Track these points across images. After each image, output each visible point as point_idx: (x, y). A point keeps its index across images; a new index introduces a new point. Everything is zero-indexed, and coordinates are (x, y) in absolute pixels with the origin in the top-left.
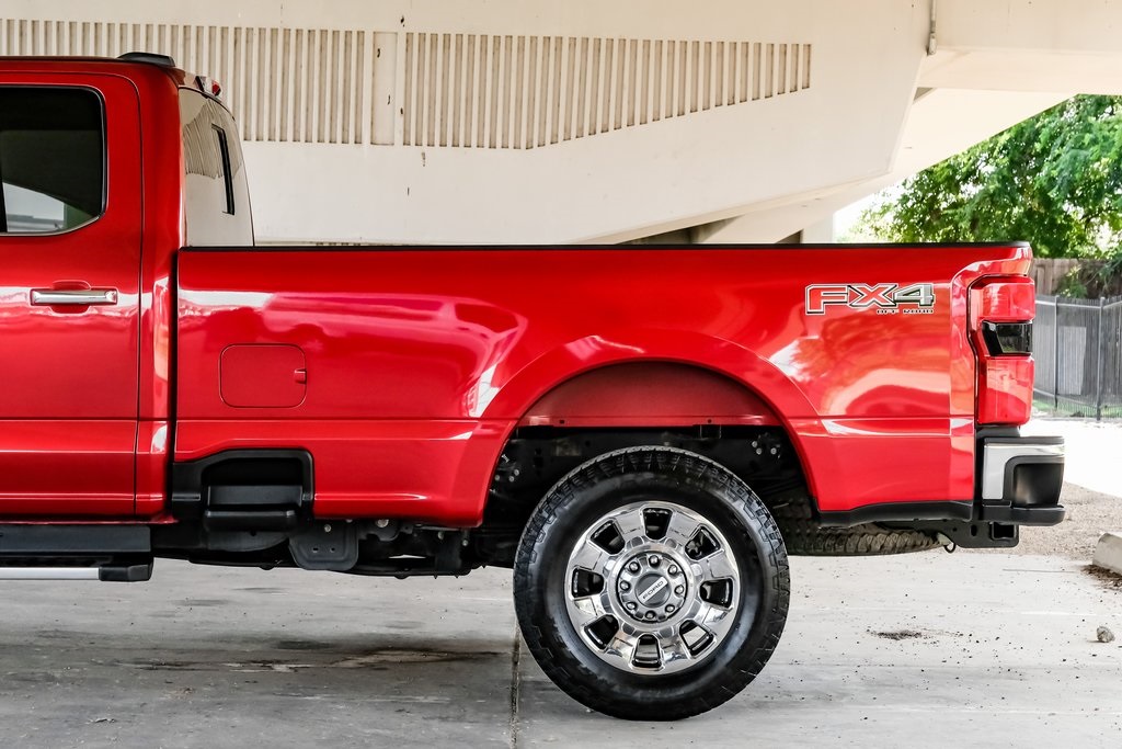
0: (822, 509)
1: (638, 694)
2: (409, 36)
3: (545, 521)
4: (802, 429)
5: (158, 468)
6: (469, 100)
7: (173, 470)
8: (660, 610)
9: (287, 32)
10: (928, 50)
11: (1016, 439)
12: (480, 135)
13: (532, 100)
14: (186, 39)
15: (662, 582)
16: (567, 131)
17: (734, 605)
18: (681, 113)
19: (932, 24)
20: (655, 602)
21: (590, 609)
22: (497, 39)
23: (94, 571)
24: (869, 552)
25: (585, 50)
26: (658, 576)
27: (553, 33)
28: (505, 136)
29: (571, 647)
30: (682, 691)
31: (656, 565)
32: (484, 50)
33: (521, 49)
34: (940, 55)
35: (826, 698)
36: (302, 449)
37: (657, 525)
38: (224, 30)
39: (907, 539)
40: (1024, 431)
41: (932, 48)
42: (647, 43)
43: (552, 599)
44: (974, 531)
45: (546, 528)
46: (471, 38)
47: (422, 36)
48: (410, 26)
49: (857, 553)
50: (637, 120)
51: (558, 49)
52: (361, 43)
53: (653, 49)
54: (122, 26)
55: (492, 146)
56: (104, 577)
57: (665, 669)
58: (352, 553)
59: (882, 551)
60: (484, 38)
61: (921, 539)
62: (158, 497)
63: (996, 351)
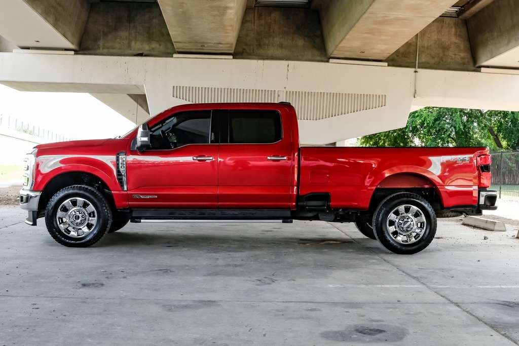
0: (445, 206)
1: (404, 248)
2: (287, 91)
3: (383, 209)
4: (440, 188)
5: (295, 197)
6: (301, 108)
7: (299, 198)
8: (409, 229)
9: (256, 90)
10: (414, 97)
11: (486, 191)
12: (304, 117)
13: (317, 108)
14: (231, 92)
15: (409, 223)
16: (326, 116)
17: (425, 228)
18: (354, 112)
19: (415, 90)
20: (408, 227)
21: (392, 229)
22: (308, 93)
23: (281, 221)
24: (448, 217)
25: (330, 96)
26: (408, 221)
27: (322, 92)
28: (310, 117)
29: (388, 238)
30: (414, 248)
31: (407, 219)
32: (305, 96)
33: (314, 95)
34: (417, 98)
35: (439, 250)
36: (328, 193)
37: (407, 210)
38: (240, 90)
39: (455, 214)
40: (488, 189)
41: (416, 96)
42: (346, 94)
43: (384, 227)
44: (472, 212)
45: (383, 211)
46: (302, 92)
47: (290, 92)
48: (287, 89)
49: (445, 217)
50: (343, 113)
51: (324, 95)
52: (275, 94)
53: (347, 95)
54: (215, 88)
55: (307, 119)
56: (283, 222)
57: (409, 243)
58: (333, 217)
59: (451, 217)
60: (305, 92)
61: (459, 214)
62: (294, 204)
63: (483, 171)
